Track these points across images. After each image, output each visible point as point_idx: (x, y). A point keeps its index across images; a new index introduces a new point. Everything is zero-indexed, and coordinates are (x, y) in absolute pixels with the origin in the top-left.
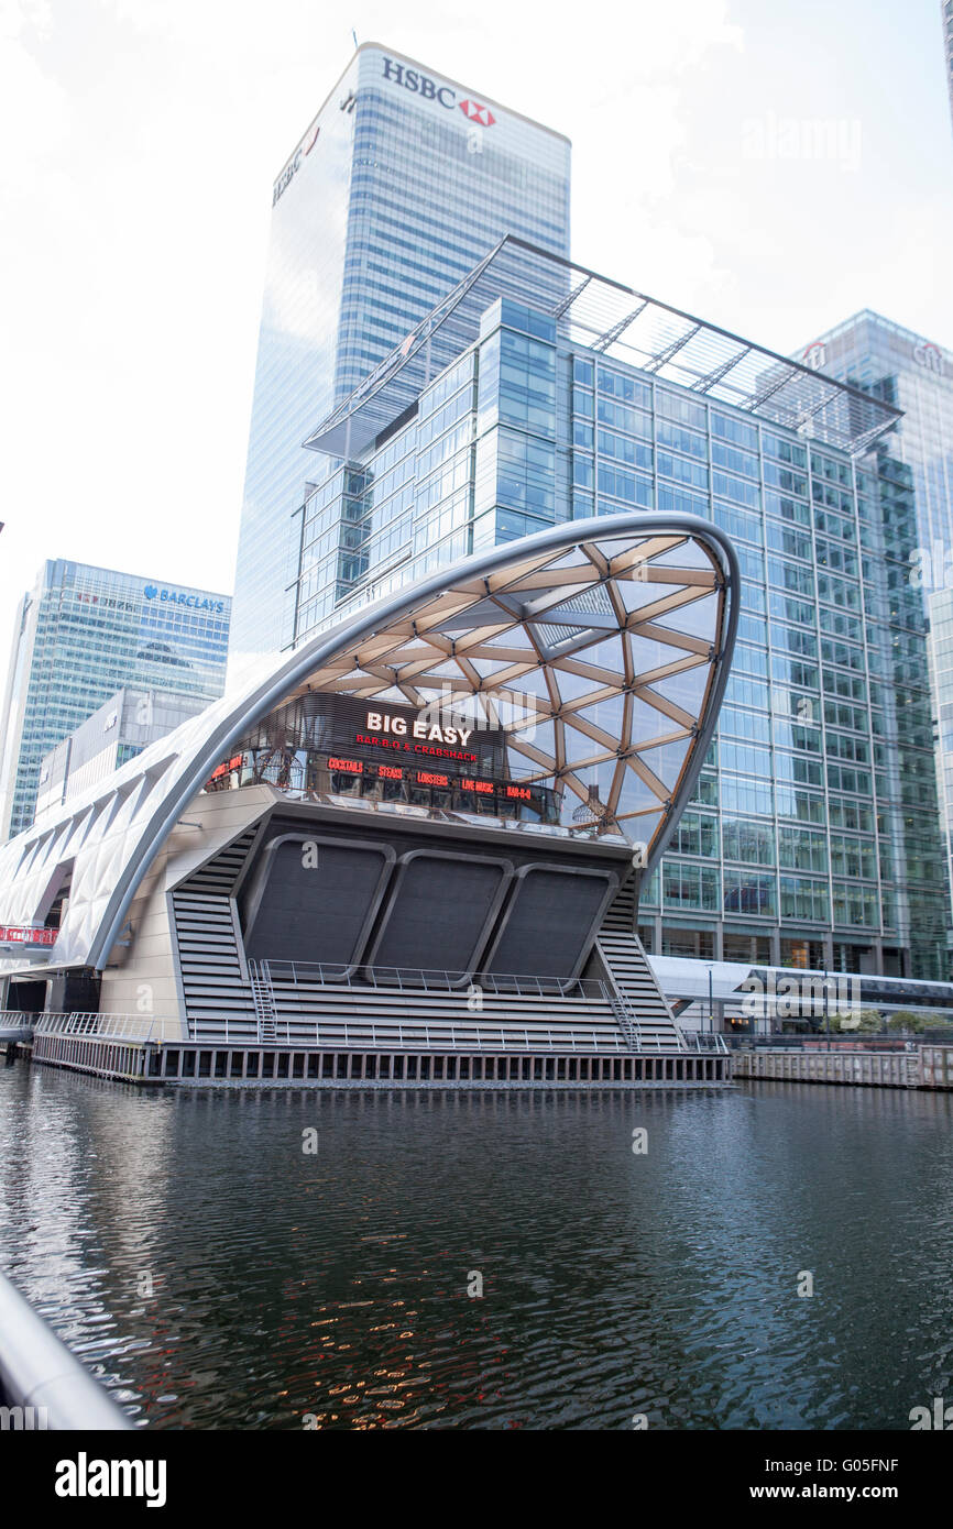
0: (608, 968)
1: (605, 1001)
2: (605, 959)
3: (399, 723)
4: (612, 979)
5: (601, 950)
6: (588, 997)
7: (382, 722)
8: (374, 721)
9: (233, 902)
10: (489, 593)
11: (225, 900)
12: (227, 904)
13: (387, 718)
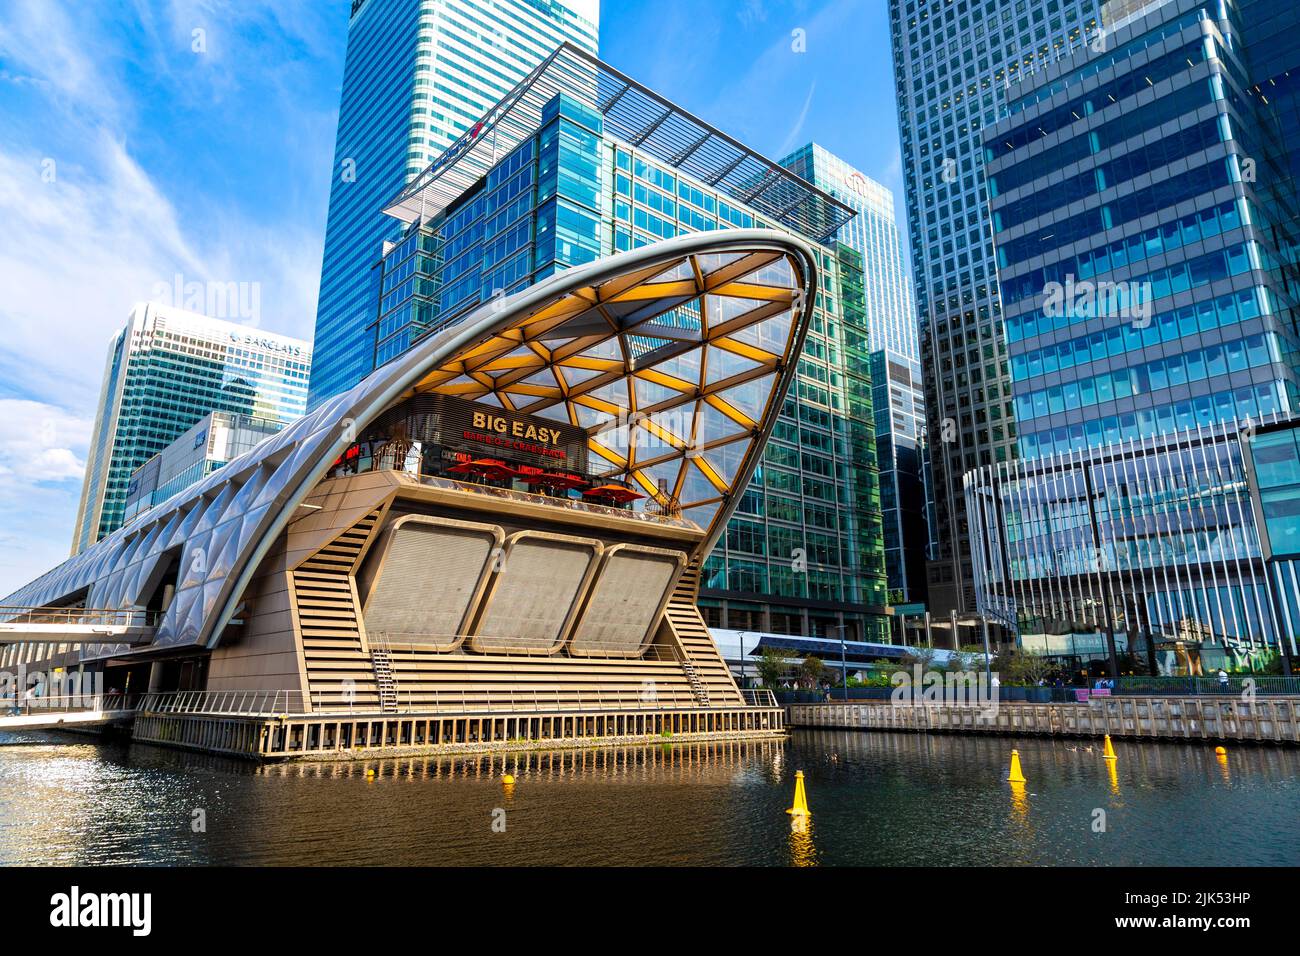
0: (677, 634)
1: (677, 663)
2: (673, 627)
3: (500, 423)
4: (681, 644)
5: (670, 620)
6: (663, 660)
7: (486, 421)
8: (479, 420)
9: (352, 579)
10: (600, 302)
11: (344, 578)
12: (347, 582)
13: (490, 418)
